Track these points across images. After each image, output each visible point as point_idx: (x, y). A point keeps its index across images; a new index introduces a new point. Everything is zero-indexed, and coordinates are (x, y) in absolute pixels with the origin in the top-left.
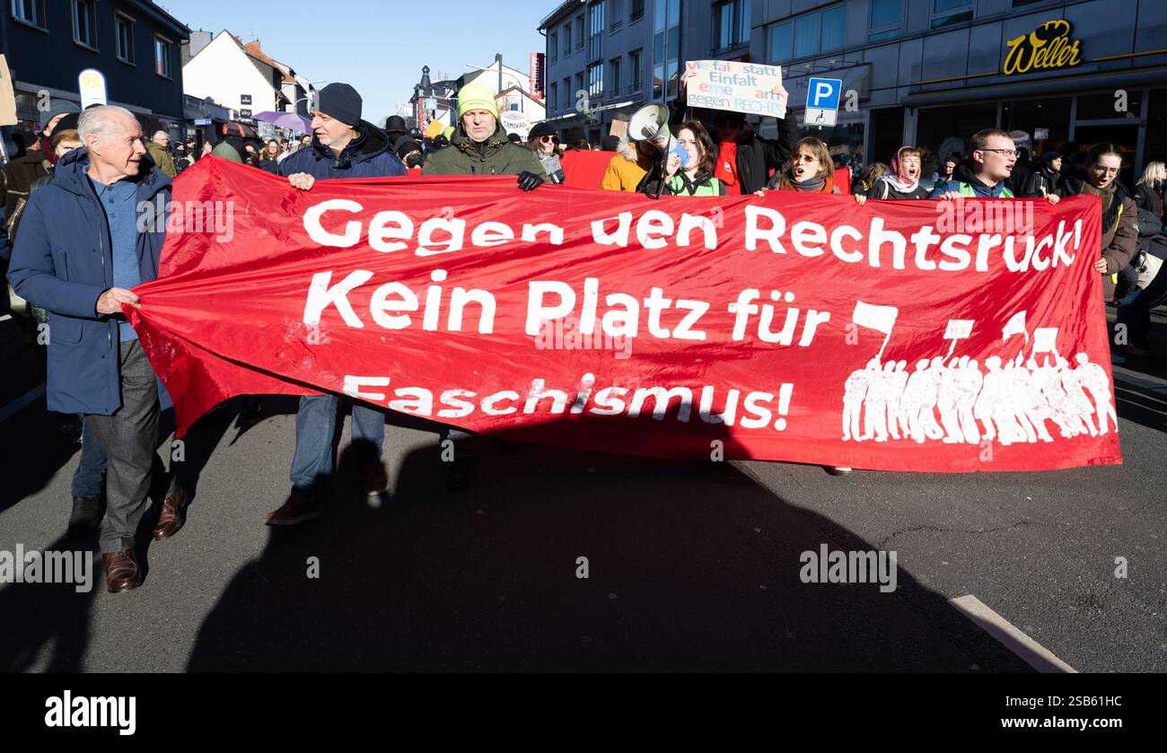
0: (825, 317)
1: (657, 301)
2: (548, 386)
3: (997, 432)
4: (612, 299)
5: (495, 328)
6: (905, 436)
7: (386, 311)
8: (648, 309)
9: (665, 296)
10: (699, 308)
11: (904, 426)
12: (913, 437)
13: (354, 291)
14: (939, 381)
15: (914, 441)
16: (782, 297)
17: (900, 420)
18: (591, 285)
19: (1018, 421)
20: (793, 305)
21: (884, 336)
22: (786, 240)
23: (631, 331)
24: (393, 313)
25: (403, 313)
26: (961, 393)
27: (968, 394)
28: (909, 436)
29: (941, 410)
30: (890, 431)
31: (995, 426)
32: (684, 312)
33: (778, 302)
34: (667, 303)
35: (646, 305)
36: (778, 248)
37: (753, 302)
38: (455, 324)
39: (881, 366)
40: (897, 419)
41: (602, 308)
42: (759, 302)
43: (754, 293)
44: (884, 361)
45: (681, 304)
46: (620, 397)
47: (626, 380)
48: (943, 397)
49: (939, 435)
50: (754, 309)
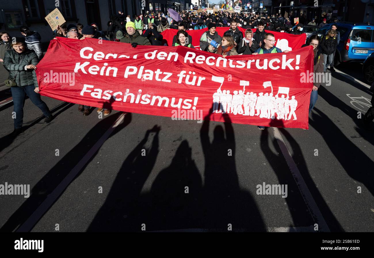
0: (204, 78)
1: (158, 72)
2: (130, 92)
3: (260, 113)
4: (146, 71)
5: (117, 76)
6: (231, 113)
7: (92, 71)
8: (156, 74)
9: (161, 71)
10: (169, 74)
11: (232, 110)
12: (233, 113)
13: (86, 66)
14: (244, 98)
15: (233, 114)
16: (192, 73)
17: (231, 108)
18: (142, 68)
19: (267, 112)
20: (195, 75)
21: (221, 83)
22: (194, 60)
23: (151, 78)
24: (93, 71)
25: (95, 71)
26: (250, 101)
27: (253, 102)
28: (232, 113)
29: (244, 106)
30: (227, 111)
31: (260, 112)
32: (165, 75)
33: (191, 74)
34: (161, 73)
35: (155, 73)
36: (191, 62)
37: (184, 74)
38: (107, 74)
39: (221, 92)
40: (230, 108)
41: (144, 73)
42: (186, 74)
43: (185, 72)
44: (222, 90)
45: (165, 73)
46: (149, 98)
47: (150, 93)
48: (245, 102)
49: (242, 113)
50: (184, 76)
